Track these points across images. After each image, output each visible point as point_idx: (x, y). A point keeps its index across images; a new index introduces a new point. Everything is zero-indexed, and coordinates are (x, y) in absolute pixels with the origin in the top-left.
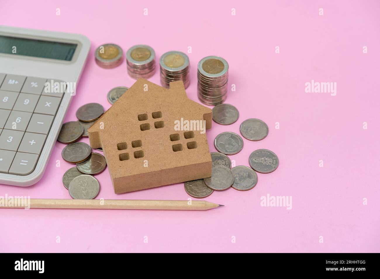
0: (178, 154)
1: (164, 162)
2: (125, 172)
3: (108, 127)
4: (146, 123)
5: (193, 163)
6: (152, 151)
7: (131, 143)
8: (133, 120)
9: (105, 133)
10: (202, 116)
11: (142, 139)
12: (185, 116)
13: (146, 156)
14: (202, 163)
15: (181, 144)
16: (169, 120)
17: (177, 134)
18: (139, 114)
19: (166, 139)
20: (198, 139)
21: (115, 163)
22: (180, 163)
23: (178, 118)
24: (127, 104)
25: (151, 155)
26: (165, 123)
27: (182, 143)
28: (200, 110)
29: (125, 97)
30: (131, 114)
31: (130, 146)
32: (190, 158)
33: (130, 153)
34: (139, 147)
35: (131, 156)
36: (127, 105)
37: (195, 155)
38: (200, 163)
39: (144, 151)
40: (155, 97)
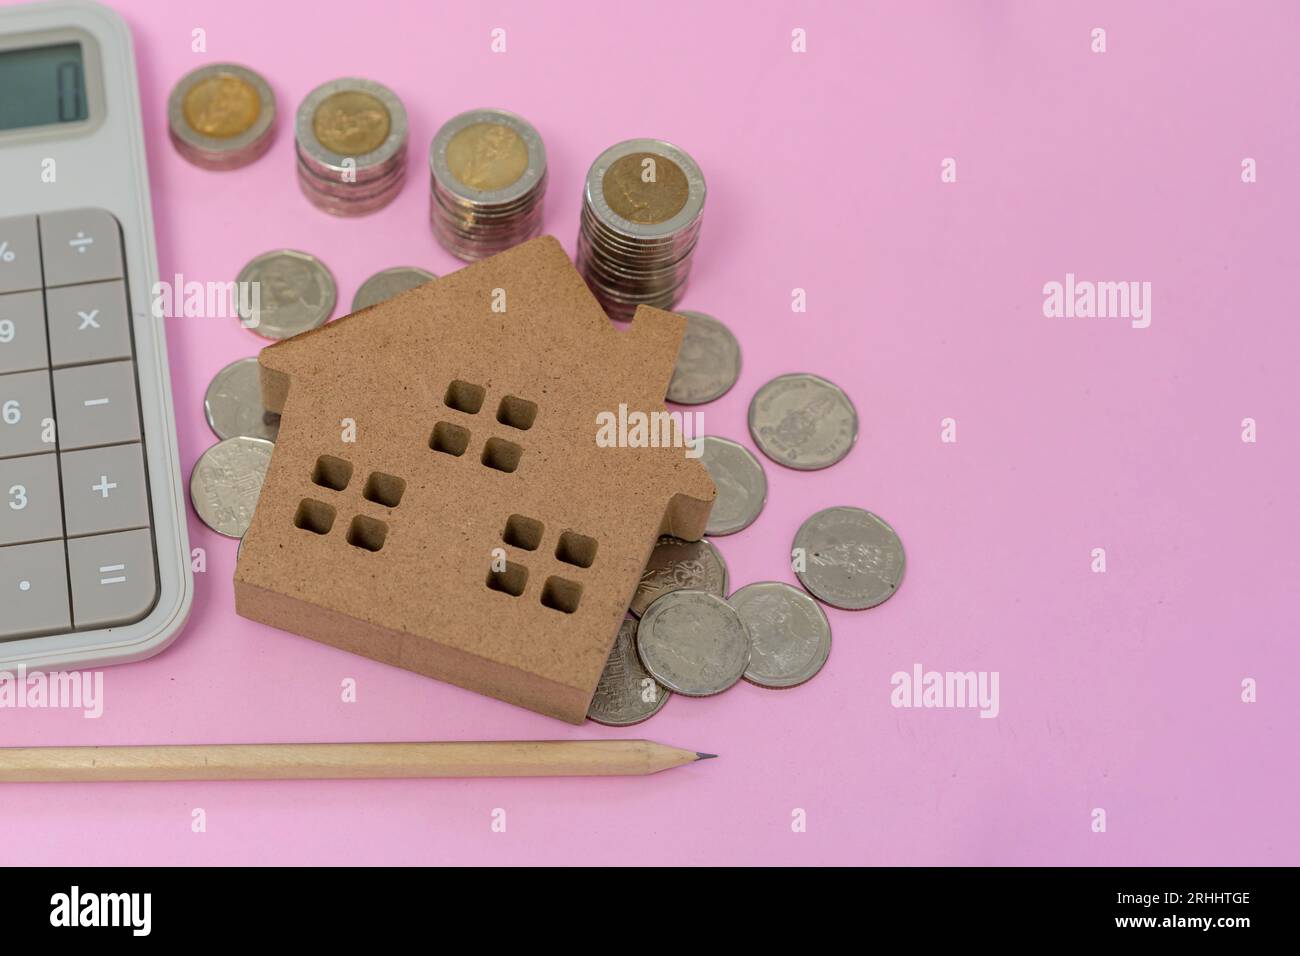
0: (493, 604)
1: (431, 607)
2: (284, 574)
3: (330, 375)
4: (463, 425)
5: (522, 666)
6: (416, 543)
7: (366, 476)
8: (425, 387)
9: (308, 390)
10: (668, 499)
11: (413, 479)
12: (609, 466)
13: (384, 553)
14: (554, 682)
15: (530, 568)
16: (544, 456)
17: (540, 522)
18: (461, 378)
19: (491, 523)
20: (595, 583)
21: (271, 525)
22: (480, 639)
23: (582, 462)
24: (445, 317)
25: (404, 557)
26: (524, 460)
27: (532, 568)
28: (673, 472)
29: (452, 286)
30: (431, 364)
31: (357, 485)
32: (525, 639)
33: (344, 511)
34: (385, 507)
35: (341, 528)
36: (444, 320)
37: (547, 636)
38: (547, 675)
39: (390, 531)
40: (554, 340)
